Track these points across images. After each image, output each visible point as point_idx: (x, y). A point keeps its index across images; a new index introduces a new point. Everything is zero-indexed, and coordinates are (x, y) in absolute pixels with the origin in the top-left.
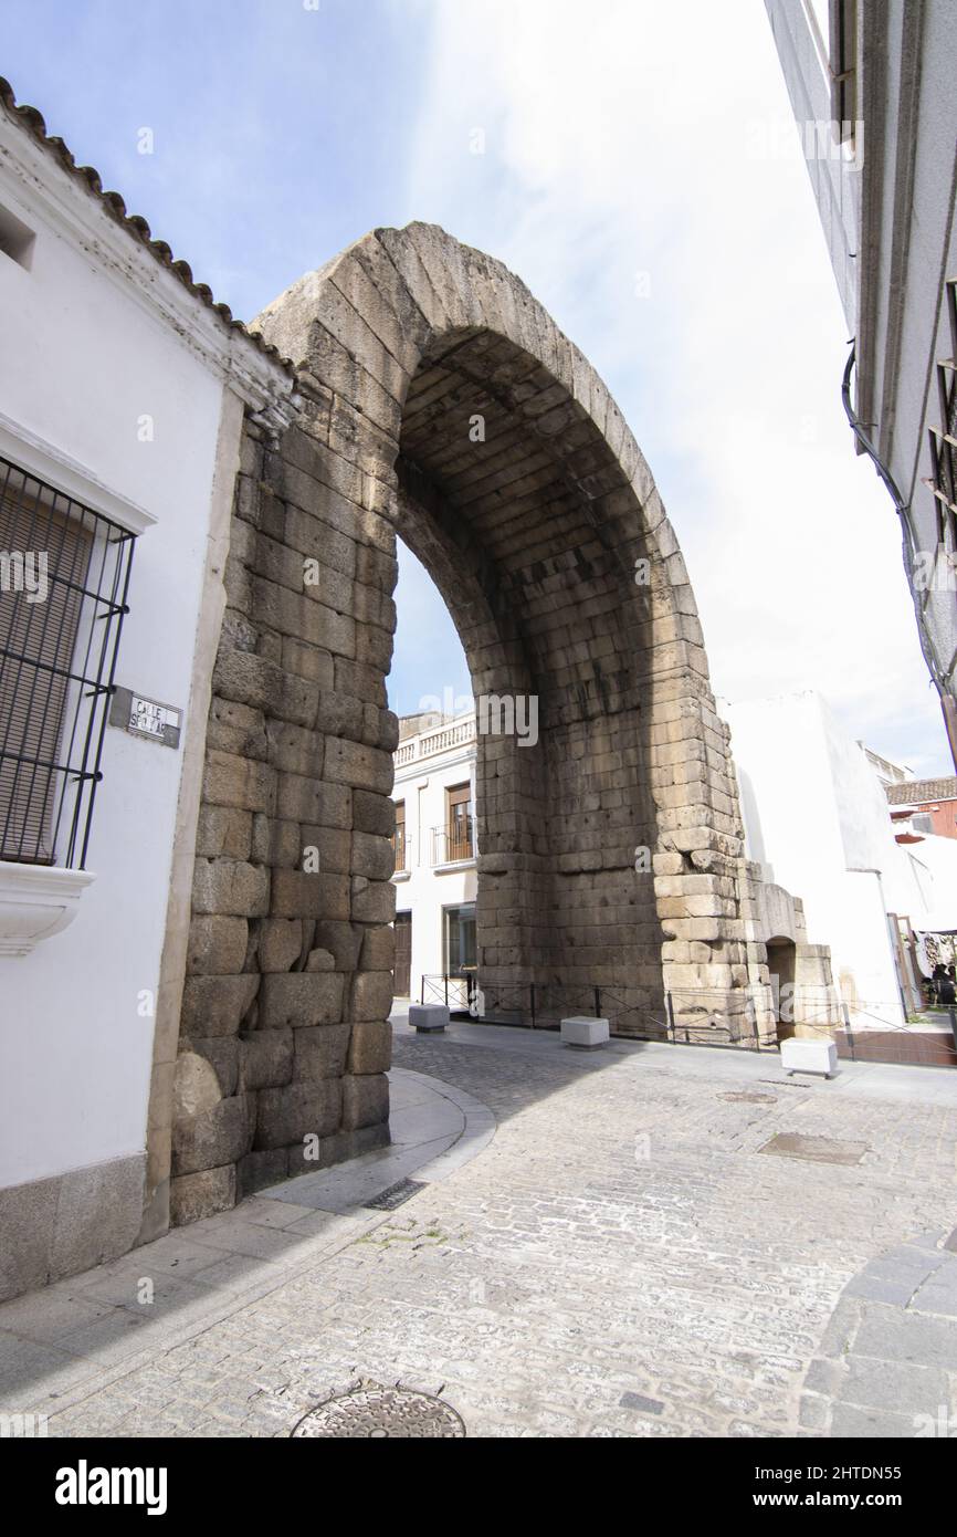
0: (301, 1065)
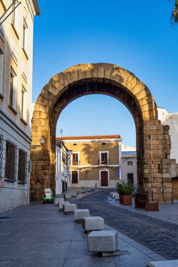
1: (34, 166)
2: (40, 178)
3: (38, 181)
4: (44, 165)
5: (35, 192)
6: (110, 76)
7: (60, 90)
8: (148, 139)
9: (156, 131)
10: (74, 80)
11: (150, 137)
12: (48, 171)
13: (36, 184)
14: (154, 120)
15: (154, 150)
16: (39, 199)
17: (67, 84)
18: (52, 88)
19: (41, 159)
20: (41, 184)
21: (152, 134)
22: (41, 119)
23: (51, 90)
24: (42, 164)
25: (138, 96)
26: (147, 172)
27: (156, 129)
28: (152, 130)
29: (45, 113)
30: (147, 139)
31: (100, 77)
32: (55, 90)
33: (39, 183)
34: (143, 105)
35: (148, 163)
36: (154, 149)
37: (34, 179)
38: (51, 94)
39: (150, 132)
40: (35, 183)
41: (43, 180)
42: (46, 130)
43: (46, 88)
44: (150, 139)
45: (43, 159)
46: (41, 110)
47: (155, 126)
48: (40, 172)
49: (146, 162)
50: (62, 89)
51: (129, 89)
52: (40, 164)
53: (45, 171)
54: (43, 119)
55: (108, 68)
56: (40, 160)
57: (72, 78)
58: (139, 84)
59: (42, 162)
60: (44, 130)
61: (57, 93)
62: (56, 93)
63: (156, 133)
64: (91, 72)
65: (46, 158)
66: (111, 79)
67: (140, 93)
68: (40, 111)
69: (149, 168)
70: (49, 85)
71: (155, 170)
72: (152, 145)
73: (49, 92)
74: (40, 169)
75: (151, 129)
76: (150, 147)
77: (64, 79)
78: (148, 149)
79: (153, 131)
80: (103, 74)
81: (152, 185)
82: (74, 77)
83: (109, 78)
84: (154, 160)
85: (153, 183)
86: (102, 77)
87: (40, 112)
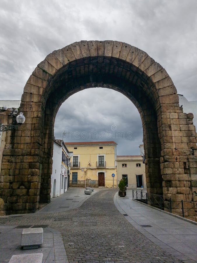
0: (19, 201)
1: (19, 162)
2: (26, 180)
3: (22, 184)
4: (33, 161)
5: (17, 200)
6: (118, 55)
7: (58, 69)
8: (169, 129)
9: (178, 121)
10: (76, 58)
11: (170, 127)
12: (37, 170)
13: (19, 188)
14: (175, 106)
15: (177, 144)
16: (22, 210)
17: (66, 62)
18: (49, 66)
19: (29, 153)
20: (26, 188)
21: (173, 124)
22: (32, 103)
23: (46, 68)
24: (30, 161)
25: (153, 78)
26: (170, 173)
27: (177, 117)
28: (172, 119)
29: (37, 96)
30: (167, 129)
31: (107, 55)
32: (52, 69)
33: (24, 187)
34: (160, 89)
35: (170, 160)
36: (177, 142)
37: (17, 182)
38: (46, 73)
39: (170, 121)
40: (17, 186)
41: (29, 182)
42: (37, 117)
43: (40, 66)
44: (171, 130)
45: (32, 154)
46: (33, 92)
47: (176, 114)
48: (26, 171)
49: (168, 160)
50: (60, 68)
51: (142, 70)
52: (28, 161)
53: (33, 170)
54: (35, 102)
55: (117, 46)
56: (27, 155)
57: (73, 56)
58: (155, 65)
59: (29, 157)
60: (36, 116)
61: (54, 71)
62: (52, 72)
63: (178, 123)
64: (97, 50)
65: (36, 152)
66: (121, 58)
67: (156, 75)
68: (31, 92)
69: (173, 167)
70: (44, 63)
71: (180, 169)
72: (173, 138)
73: (44, 71)
74: (27, 166)
75: (171, 117)
76: (171, 140)
77: (63, 56)
78: (169, 142)
79: (174, 120)
80: (111, 52)
81: (177, 190)
82: (75, 54)
83: (118, 57)
84: (178, 157)
85: (178, 188)
86: (110, 55)
87: (31, 94)
